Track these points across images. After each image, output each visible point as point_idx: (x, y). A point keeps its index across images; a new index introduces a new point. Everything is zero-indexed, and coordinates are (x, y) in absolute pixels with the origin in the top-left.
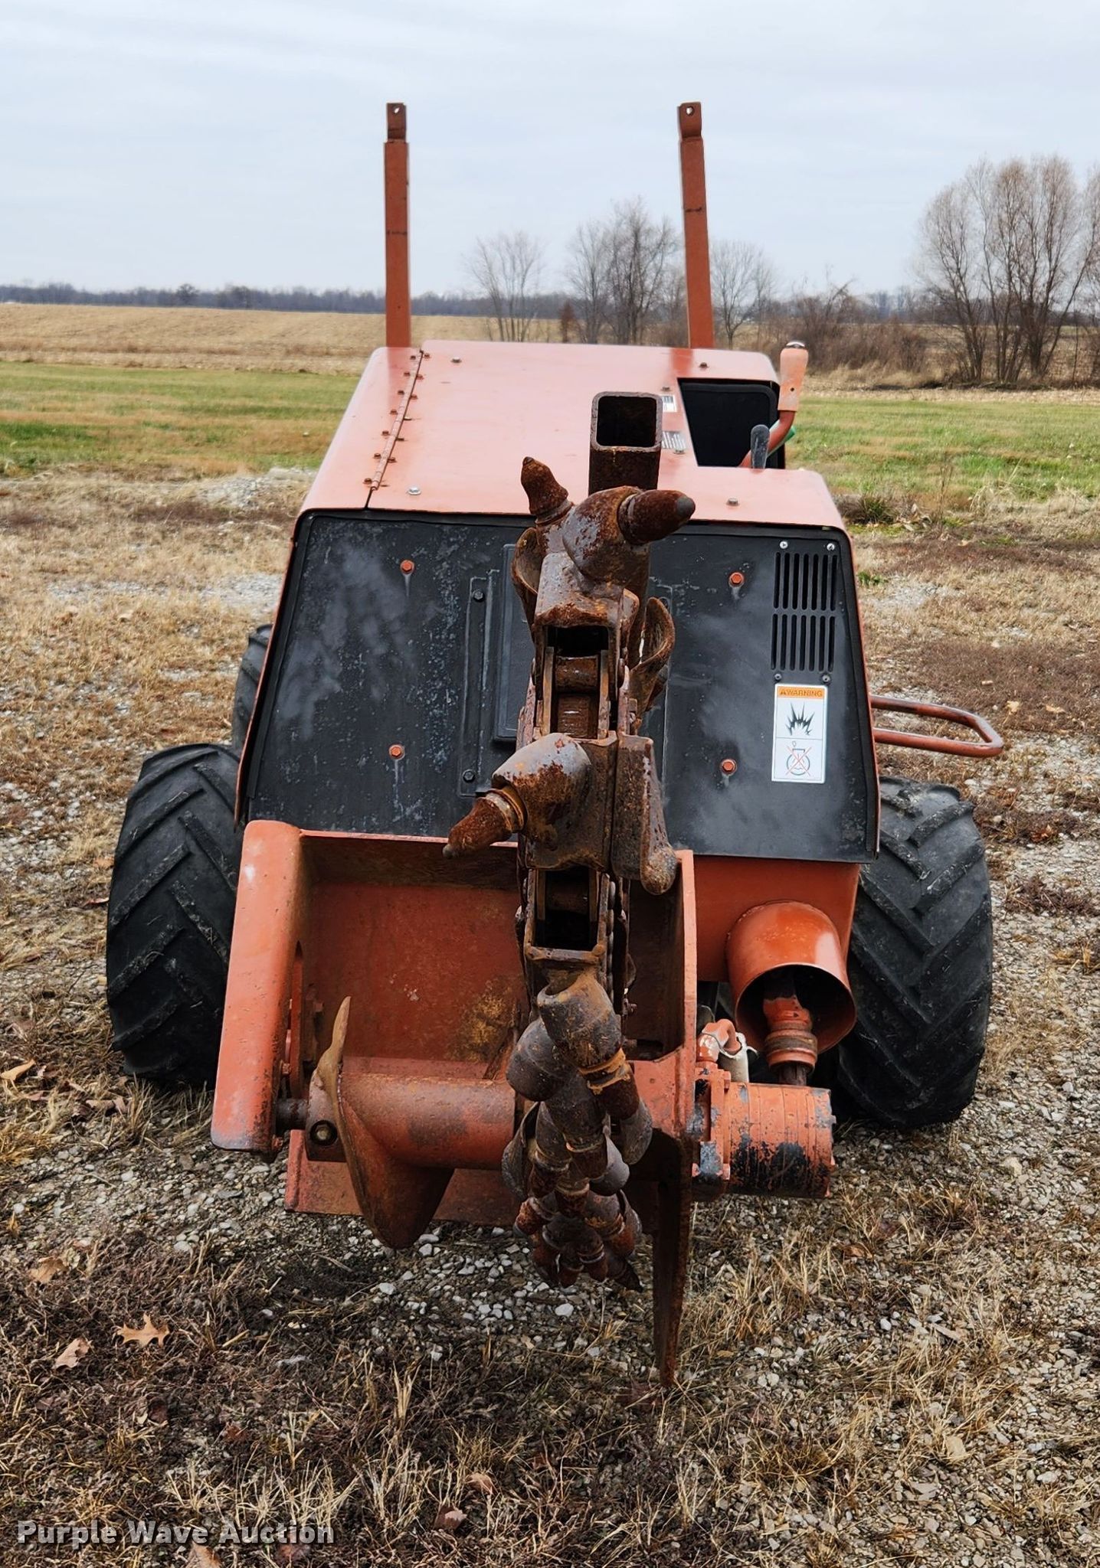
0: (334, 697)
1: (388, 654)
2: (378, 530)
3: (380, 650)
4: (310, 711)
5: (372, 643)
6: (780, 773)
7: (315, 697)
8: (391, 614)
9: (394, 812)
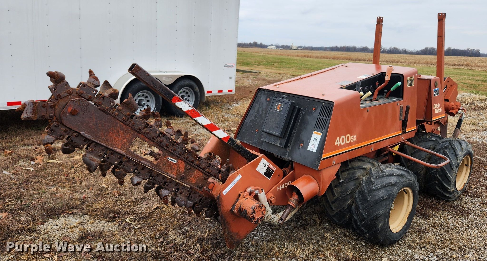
0: (253, 119)
1: (261, 114)
2: (267, 93)
3: (261, 113)
4: (249, 121)
5: (260, 112)
6: (309, 149)
7: (250, 119)
8: (264, 107)
9: (253, 141)
